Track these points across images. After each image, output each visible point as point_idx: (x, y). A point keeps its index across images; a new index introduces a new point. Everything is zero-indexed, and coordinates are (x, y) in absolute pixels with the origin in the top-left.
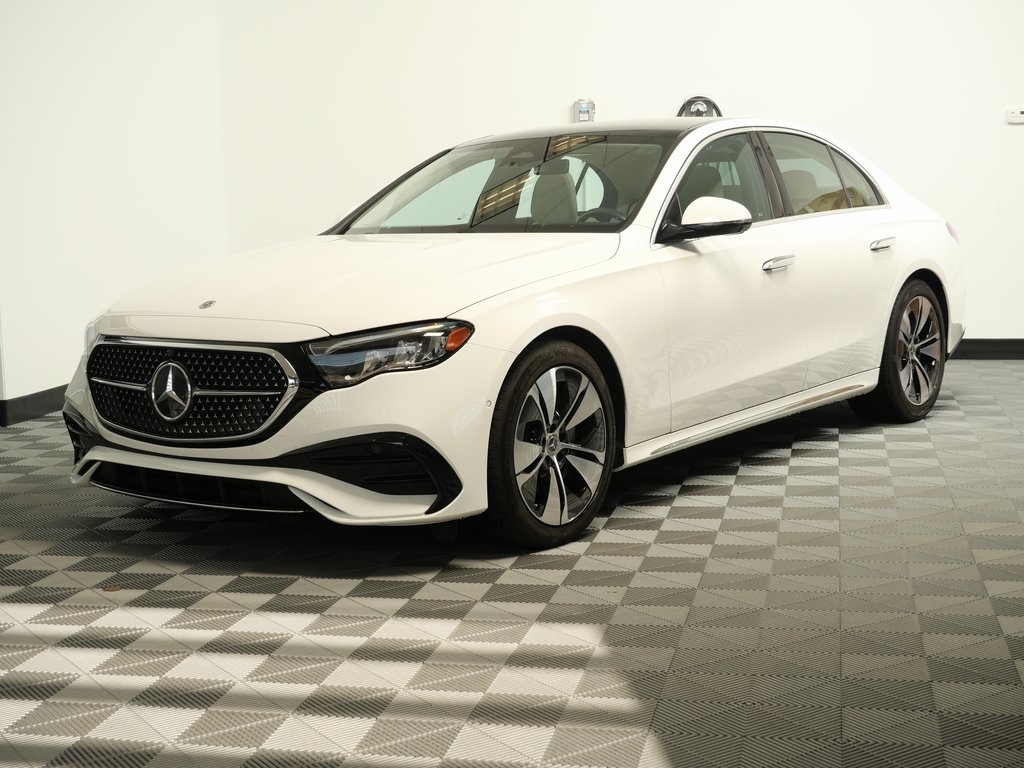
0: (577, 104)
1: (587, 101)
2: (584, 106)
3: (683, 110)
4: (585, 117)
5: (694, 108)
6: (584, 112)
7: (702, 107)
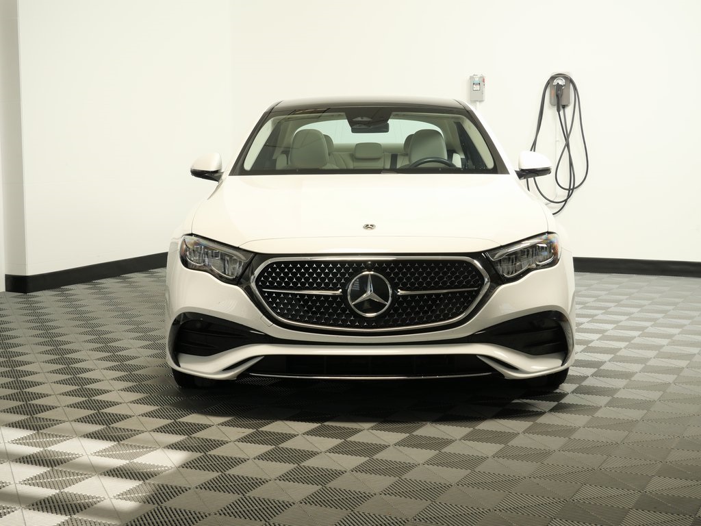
0: (471, 78)
1: (479, 76)
2: (477, 80)
3: (548, 83)
4: (477, 87)
5: (555, 82)
6: (477, 84)
7: (561, 82)
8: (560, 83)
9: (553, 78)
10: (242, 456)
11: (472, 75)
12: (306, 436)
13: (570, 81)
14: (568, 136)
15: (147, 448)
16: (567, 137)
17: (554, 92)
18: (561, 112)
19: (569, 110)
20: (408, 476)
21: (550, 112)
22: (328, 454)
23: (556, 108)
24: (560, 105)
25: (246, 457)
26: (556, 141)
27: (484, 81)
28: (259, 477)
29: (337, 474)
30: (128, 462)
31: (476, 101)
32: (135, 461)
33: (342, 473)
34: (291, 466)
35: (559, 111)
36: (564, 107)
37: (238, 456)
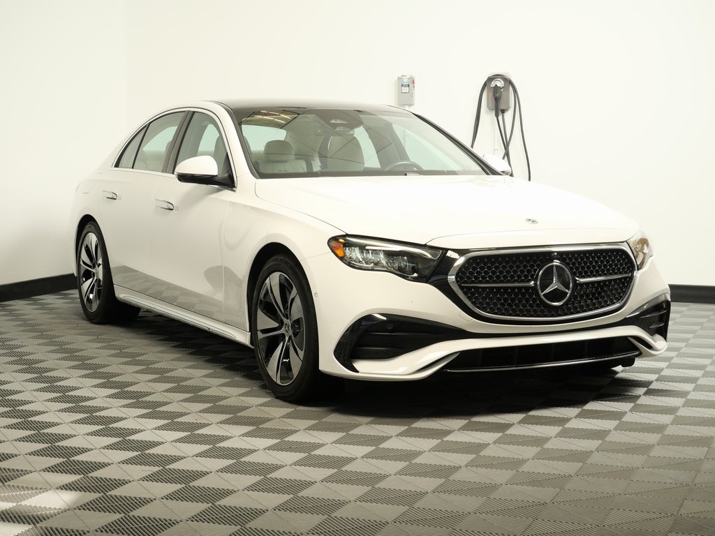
0: (399, 79)
1: (408, 76)
2: (406, 81)
3: (485, 85)
4: (405, 90)
5: (493, 84)
6: (406, 86)
7: (500, 83)
8: (498, 85)
9: (490, 79)
10: (148, 496)
11: (400, 76)
12: (220, 473)
13: (509, 82)
14: (508, 144)
15: (36, 489)
16: (506, 146)
17: (491, 94)
18: (500, 118)
19: (508, 115)
20: (338, 514)
21: (488, 117)
22: (246, 491)
23: (494, 113)
24: (499, 110)
25: (152, 497)
26: (495, 150)
27: (413, 83)
28: (168, 518)
29: (257, 513)
30: (14, 504)
31: (404, 105)
32: (23, 503)
33: (263, 512)
34: (205, 506)
35: (497, 116)
36: (503, 111)
37: (142, 496)
